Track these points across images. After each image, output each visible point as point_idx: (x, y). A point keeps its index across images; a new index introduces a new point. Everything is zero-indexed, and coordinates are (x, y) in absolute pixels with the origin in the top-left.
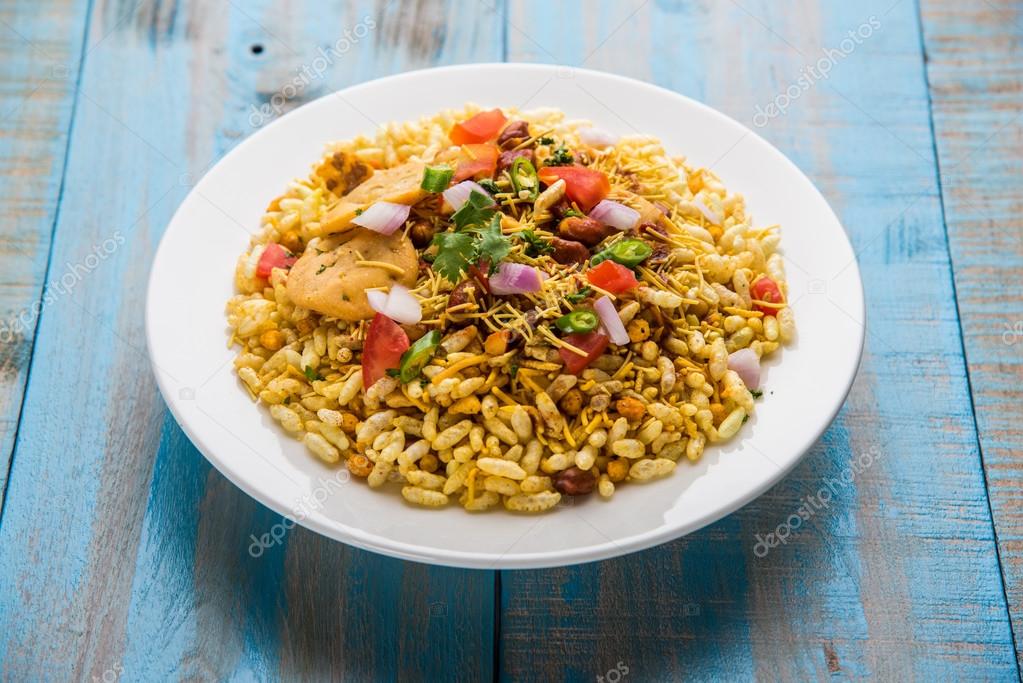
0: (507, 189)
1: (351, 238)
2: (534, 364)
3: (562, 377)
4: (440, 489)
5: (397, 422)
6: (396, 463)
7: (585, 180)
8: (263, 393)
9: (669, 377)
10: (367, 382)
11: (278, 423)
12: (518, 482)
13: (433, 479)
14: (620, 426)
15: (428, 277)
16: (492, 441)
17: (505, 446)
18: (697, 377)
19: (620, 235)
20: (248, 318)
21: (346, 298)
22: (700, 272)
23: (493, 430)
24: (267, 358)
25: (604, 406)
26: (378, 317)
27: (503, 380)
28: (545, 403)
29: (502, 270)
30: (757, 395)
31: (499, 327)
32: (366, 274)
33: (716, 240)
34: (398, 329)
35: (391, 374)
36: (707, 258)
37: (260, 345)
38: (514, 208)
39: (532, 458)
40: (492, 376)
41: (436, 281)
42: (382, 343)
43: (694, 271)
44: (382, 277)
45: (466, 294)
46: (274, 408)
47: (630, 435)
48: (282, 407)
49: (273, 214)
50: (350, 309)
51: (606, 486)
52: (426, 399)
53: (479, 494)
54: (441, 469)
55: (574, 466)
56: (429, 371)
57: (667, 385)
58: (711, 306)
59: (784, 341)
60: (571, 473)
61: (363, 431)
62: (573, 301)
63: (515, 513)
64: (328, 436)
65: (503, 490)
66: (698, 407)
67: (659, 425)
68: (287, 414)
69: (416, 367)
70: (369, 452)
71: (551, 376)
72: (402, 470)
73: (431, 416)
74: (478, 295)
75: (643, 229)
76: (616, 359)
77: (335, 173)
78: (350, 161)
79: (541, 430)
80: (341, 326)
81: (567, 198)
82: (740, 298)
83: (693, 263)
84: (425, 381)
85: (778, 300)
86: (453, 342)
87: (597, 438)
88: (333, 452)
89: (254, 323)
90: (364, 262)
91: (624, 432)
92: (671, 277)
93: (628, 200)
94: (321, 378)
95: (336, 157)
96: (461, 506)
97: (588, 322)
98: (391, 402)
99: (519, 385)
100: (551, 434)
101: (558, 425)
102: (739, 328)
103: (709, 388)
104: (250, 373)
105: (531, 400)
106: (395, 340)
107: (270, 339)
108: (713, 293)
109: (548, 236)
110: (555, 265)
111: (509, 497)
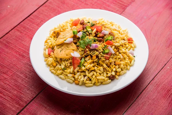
0: (86, 32)
1: (63, 45)
2: (101, 60)
3: (106, 61)
4: (91, 83)
5: (81, 74)
6: (83, 80)
7: (99, 28)
8: (57, 74)
9: (122, 57)
10: (74, 68)
11: (61, 78)
12: (104, 79)
13: (90, 82)
14: (117, 67)
15: (79, 49)
16: (98, 74)
17: (100, 74)
18: (125, 56)
19: (107, 36)
20: (50, 62)
21: (67, 55)
22: (120, 39)
23: (97, 72)
24: (55, 68)
25: (114, 64)
26: (73, 57)
27: (97, 63)
28: (105, 66)
29: (92, 46)
30: (134, 57)
31: (93, 55)
32: (69, 51)
33: (120, 33)
34: (78, 59)
35: (78, 66)
36: (120, 36)
37: (53, 66)
38: (89, 35)
39: (105, 75)
40: (95, 63)
41: (80, 49)
42: (75, 62)
43: (119, 39)
44: (72, 50)
45: (87, 51)
46: (59, 76)
47: (119, 68)
48: (61, 75)
49: (46, 43)
50: (68, 57)
51: (117, 77)
52: (85, 69)
53: (98, 83)
54: (90, 80)
55: (112, 75)
56: (84, 64)
57: (122, 58)
58: (123, 44)
59: (135, 47)
60: (111, 76)
61: (76, 77)
62: (104, 48)
63: (104, 84)
64: (70, 79)
65: (102, 81)
66: (127, 61)
67: (123, 65)
68: (62, 76)
69: (82, 64)
70: (78, 80)
71: (104, 61)
72: (84, 81)
73: (87, 72)
74: (89, 50)
75: (110, 34)
76: (113, 56)
78: (56, 32)
79: (105, 70)
80: (66, 60)
81: (97, 31)
82: (127, 42)
83: (118, 38)
84: (84, 66)
85: (132, 41)
86: (87, 59)
87: (114, 70)
88: (72, 81)
89: (51, 62)
90: (68, 49)
91: (118, 68)
92: (116, 41)
93: (105, 30)
94: (66, 69)
95: (54, 32)
96: (96, 85)
97: (108, 51)
98: (79, 71)
99: (100, 64)
100: (107, 70)
101: (108, 69)
102: (128, 46)
103: (128, 57)
104: (53, 71)
105: (102, 66)
106: (78, 60)
107: (55, 64)
108: (123, 42)
109: (96, 38)
110: (99, 43)
111: (103, 82)
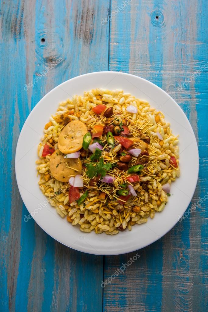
2: (112, 203)
3: (119, 206)
5: (78, 212)
7: (127, 143)
8: (46, 194)
10: (70, 201)
13: (87, 227)
16: (102, 219)
17: (105, 220)
18: (155, 197)
21: (64, 177)
22: (157, 163)
23: (102, 216)
25: (130, 211)
28: (115, 212)
29: (104, 178)
32: (69, 170)
39: (111, 224)
44: (73, 172)
49: (46, 131)
50: (65, 180)
56: (85, 202)
57: (146, 201)
61: (71, 211)
66: (154, 205)
68: (52, 201)
77: (61, 120)
78: (65, 117)
82: (167, 166)
84: (85, 205)
85: (176, 167)
86: (92, 194)
87: (128, 219)
88: (63, 215)
90: (68, 167)
95: (61, 116)
97: (126, 193)
98: (76, 207)
